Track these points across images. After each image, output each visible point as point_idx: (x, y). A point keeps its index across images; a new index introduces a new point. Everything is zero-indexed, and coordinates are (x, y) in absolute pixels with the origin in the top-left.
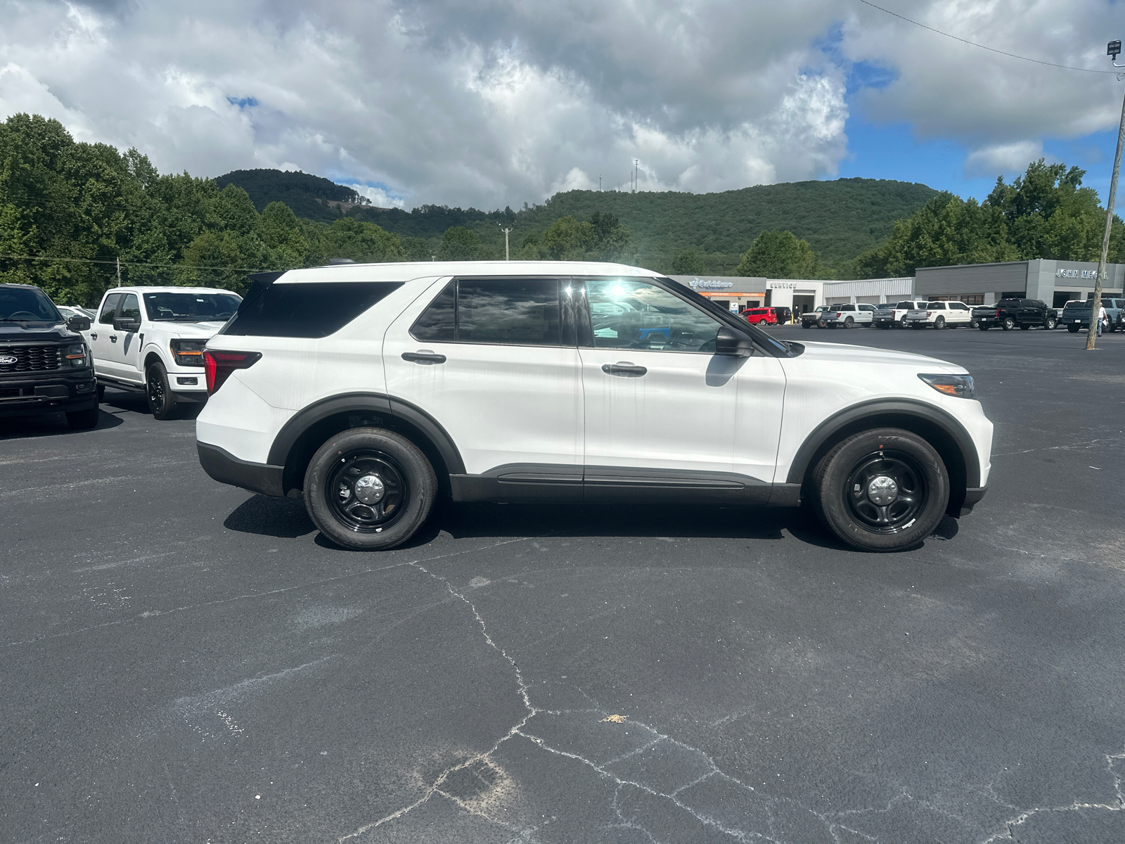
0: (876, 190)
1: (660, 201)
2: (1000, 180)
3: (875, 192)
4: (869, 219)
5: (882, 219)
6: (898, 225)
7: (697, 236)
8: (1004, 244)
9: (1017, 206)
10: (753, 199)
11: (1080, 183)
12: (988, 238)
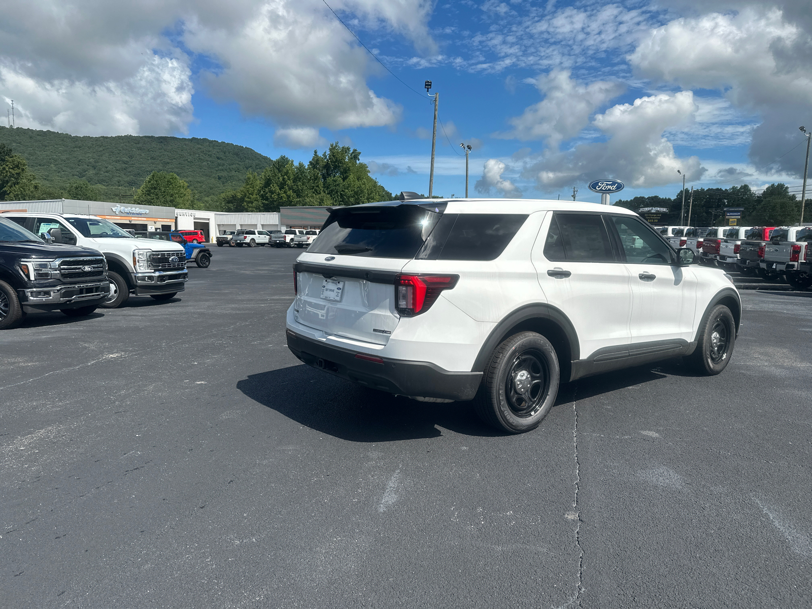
0: (219, 149)
1: (39, 137)
2: (316, 152)
3: (218, 150)
4: (217, 169)
5: (226, 170)
6: (249, 176)
7: (78, 170)
8: (322, 193)
9: (327, 170)
10: (126, 145)
11: (359, 160)
12: (312, 189)
